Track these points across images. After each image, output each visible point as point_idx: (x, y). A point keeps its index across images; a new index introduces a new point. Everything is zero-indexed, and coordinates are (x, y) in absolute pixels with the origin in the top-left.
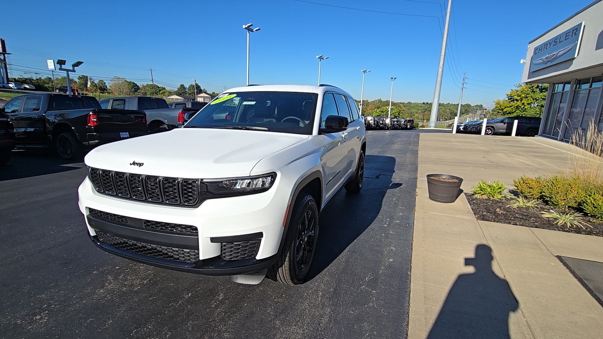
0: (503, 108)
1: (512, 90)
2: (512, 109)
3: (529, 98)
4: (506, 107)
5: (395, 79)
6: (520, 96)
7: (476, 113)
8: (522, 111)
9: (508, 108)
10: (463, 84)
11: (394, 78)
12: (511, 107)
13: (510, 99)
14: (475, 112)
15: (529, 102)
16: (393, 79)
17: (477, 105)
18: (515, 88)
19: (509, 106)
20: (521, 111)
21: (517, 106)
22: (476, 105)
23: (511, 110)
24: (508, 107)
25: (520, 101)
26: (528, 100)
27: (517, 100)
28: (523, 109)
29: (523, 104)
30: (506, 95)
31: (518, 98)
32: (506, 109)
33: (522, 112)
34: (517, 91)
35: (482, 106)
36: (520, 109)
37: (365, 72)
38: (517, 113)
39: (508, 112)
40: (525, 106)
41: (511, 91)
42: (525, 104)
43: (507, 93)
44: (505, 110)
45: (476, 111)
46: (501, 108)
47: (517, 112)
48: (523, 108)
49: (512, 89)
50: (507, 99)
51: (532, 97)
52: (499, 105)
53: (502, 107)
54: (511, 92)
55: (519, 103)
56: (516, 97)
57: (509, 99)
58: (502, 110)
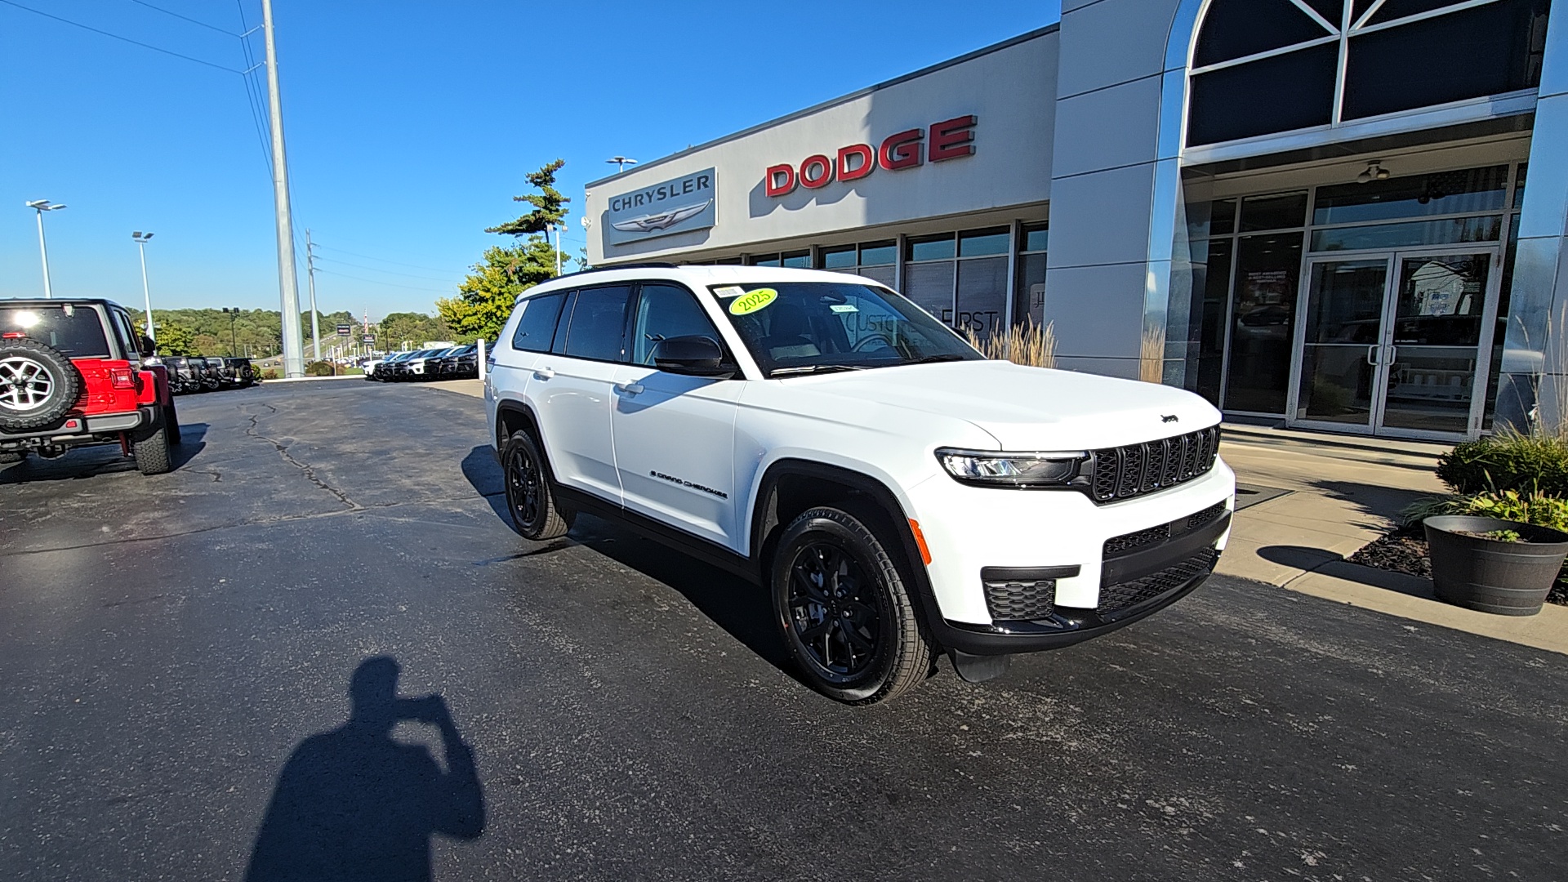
0: (461, 317)
1: (469, 278)
2: (479, 319)
3: (506, 295)
4: (465, 316)
5: (149, 236)
6: (488, 291)
7: (349, 332)
8: (499, 323)
9: (470, 318)
10: (310, 258)
11: (144, 235)
12: (475, 314)
13: (468, 297)
14: (347, 331)
15: (509, 303)
16: (142, 239)
17: (338, 313)
18: (473, 275)
19: (470, 313)
20: (496, 323)
21: (487, 313)
22: (335, 312)
23: (478, 321)
24: (469, 315)
25: (490, 302)
26: (505, 299)
27: (483, 300)
28: (501, 319)
29: (499, 307)
30: (460, 289)
31: (488, 295)
32: (466, 319)
33: (499, 325)
34: (481, 282)
35: (349, 314)
36: (494, 319)
37: (40, 208)
38: (491, 328)
39: (471, 327)
40: (502, 311)
41: (467, 280)
42: (504, 309)
43: (462, 285)
44: (464, 323)
45: (349, 329)
46: (456, 319)
47: (489, 324)
48: (501, 316)
49: (469, 275)
50: (462, 299)
51: (510, 293)
52: (450, 312)
53: (458, 315)
54: (467, 282)
55: (490, 307)
56: (482, 293)
57: (466, 298)
58: (459, 322)
